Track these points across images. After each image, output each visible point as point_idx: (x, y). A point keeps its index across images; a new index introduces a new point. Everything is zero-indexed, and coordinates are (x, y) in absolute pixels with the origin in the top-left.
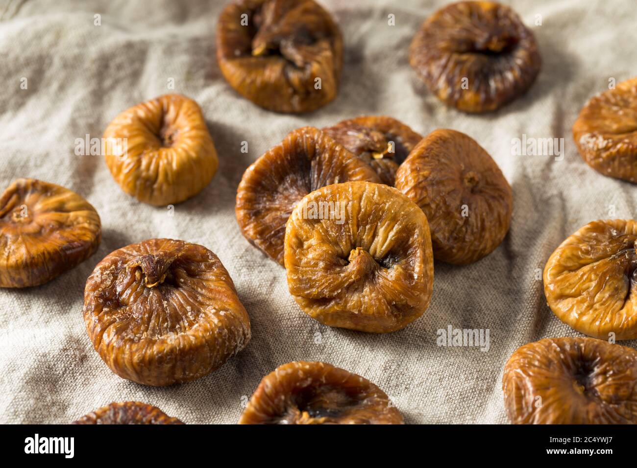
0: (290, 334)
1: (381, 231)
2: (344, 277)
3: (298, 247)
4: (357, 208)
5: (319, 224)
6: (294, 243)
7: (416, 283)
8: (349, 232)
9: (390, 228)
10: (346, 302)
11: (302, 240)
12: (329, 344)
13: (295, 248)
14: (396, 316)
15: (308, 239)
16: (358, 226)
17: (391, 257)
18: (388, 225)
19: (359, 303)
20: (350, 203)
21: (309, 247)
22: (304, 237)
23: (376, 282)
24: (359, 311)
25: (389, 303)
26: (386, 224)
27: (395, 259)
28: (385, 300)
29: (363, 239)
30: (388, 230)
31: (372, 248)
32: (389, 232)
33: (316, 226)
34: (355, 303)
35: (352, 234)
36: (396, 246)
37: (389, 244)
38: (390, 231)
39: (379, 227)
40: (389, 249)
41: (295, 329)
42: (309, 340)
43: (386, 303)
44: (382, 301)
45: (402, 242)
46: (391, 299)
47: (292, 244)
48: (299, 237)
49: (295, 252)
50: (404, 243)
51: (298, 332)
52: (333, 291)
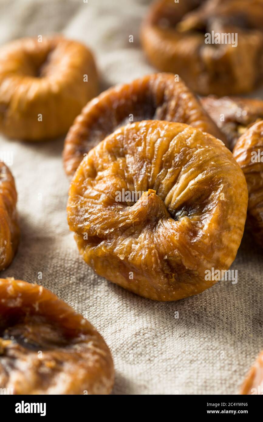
0: (54, 273)
1: (183, 178)
2: (123, 216)
3: (89, 176)
4: (164, 147)
5: (123, 158)
6: (87, 170)
7: (199, 241)
8: (150, 172)
9: (193, 176)
10: (115, 245)
11: (97, 169)
12: (95, 297)
13: (86, 176)
14: (167, 276)
15: (103, 169)
16: (161, 168)
17: (185, 210)
18: (192, 173)
19: (128, 248)
20: (159, 140)
21: (101, 178)
22: (100, 167)
23: (156, 230)
24: (126, 258)
25: (161, 256)
26: (189, 171)
27: (189, 213)
28: (156, 251)
29: (162, 184)
30: (190, 178)
31: (169, 195)
32: (190, 180)
33: (118, 159)
34: (124, 248)
35: (151, 175)
36: (193, 199)
37: (187, 194)
38: (192, 179)
39: (181, 173)
40: (185, 199)
41: (63, 271)
42: (74, 286)
43: (157, 255)
44: (153, 251)
45: (202, 195)
46: (164, 252)
47: (85, 171)
48: (95, 166)
49: (84, 179)
50: (204, 197)
51: (66, 275)
52: (106, 229)
